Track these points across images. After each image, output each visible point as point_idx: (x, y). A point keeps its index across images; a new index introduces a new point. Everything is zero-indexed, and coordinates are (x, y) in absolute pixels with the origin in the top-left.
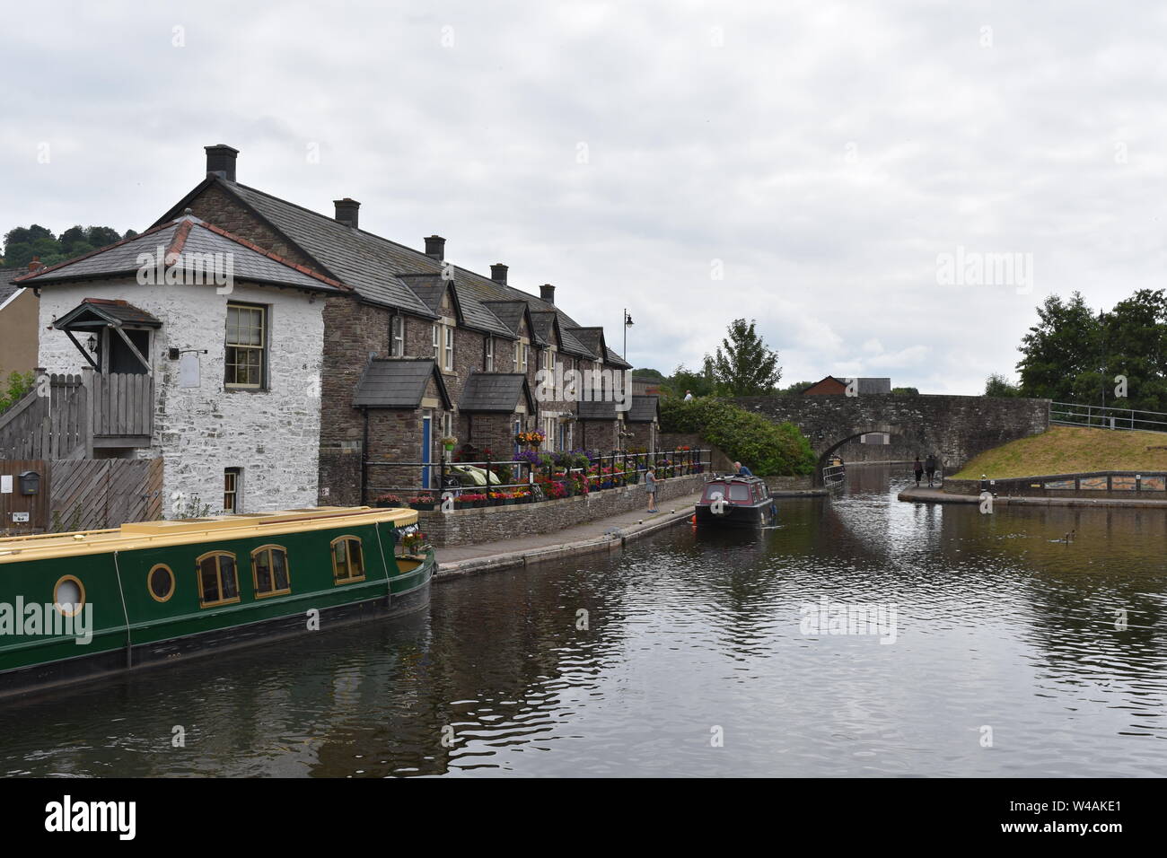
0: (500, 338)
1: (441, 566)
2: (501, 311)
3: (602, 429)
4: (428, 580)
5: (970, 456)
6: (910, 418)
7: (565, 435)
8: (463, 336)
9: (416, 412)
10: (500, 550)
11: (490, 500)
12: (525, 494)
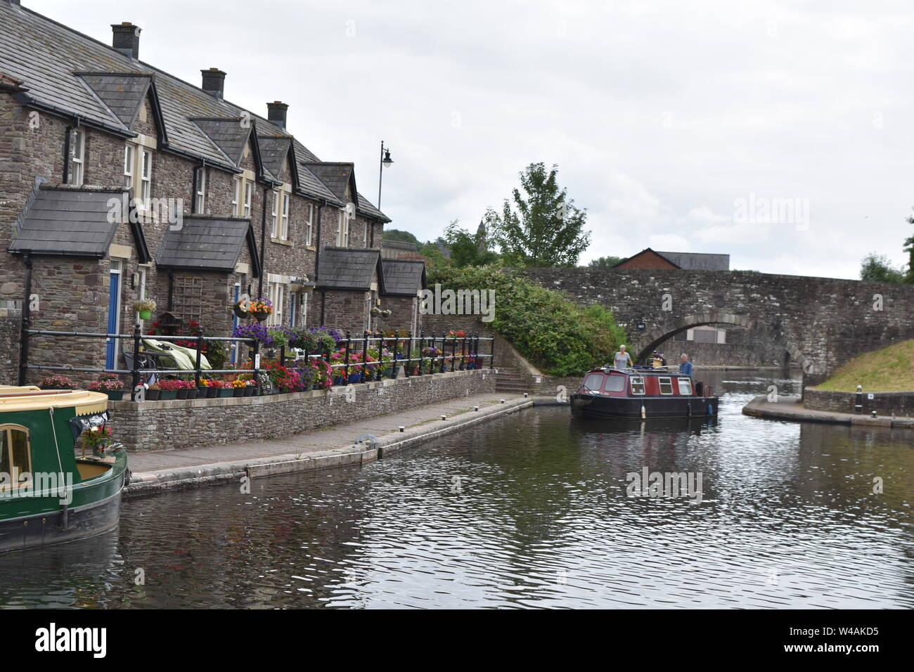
0: (216, 170)
1: (135, 476)
2: (217, 132)
3: (348, 302)
4: (118, 492)
5: (841, 361)
6: (763, 306)
7: (298, 308)
8: (166, 163)
9: (102, 263)
10: (212, 457)
11: (200, 388)
12: (248, 383)
